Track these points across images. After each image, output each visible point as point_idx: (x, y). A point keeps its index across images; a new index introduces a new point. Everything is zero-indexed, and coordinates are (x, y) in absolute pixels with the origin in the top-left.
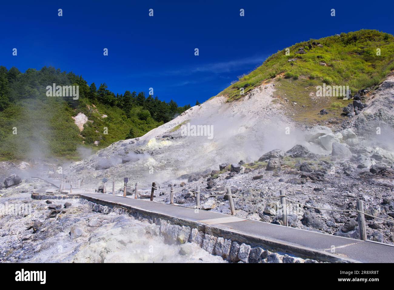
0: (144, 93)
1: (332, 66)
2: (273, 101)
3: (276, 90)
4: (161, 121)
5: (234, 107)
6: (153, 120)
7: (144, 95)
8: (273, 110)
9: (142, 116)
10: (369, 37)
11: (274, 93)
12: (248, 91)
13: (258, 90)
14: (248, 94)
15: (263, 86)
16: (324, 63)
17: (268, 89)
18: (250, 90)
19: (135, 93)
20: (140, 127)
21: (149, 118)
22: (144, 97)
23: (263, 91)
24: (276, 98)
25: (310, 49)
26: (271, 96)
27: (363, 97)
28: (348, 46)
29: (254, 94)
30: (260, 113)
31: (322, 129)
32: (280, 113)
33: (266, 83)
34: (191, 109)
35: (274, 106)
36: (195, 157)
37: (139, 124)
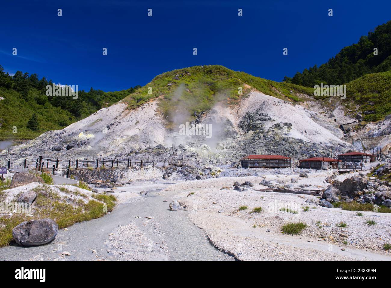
0: (37, 75)
1: (192, 92)
2: (155, 114)
3: (158, 107)
4: (58, 107)
5: (132, 114)
6: (51, 105)
7: (37, 77)
8: (155, 120)
9: (40, 100)
10: (219, 72)
11: (156, 108)
12: (141, 104)
13: (148, 105)
14: (141, 106)
15: (150, 103)
16: (188, 90)
17: (153, 105)
18: (143, 104)
19: (28, 74)
20: (39, 111)
21: (47, 103)
22: (37, 79)
23: (151, 106)
24: (157, 113)
25: (182, 77)
26: (155, 111)
27: (202, 116)
28: (206, 76)
29: (144, 108)
30: (147, 122)
31: (177, 134)
32: (158, 122)
33: (152, 100)
34: (101, 111)
35: (156, 117)
36: (113, 146)
37: (37, 109)
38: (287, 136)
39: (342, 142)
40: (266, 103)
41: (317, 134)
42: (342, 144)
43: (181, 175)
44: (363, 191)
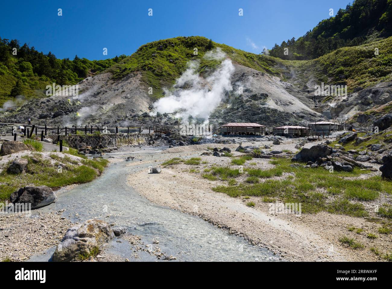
5: (118, 83)
8: (140, 89)
11: (141, 78)
12: (127, 74)
15: (136, 72)
23: (136, 76)
24: (142, 82)
25: (166, 47)
26: (140, 80)
30: (133, 91)
32: (144, 92)
33: (137, 70)
34: (87, 79)
38: (263, 106)
39: (313, 112)
40: (245, 74)
41: (290, 104)
42: (313, 114)
43: (165, 142)
44: (327, 158)
